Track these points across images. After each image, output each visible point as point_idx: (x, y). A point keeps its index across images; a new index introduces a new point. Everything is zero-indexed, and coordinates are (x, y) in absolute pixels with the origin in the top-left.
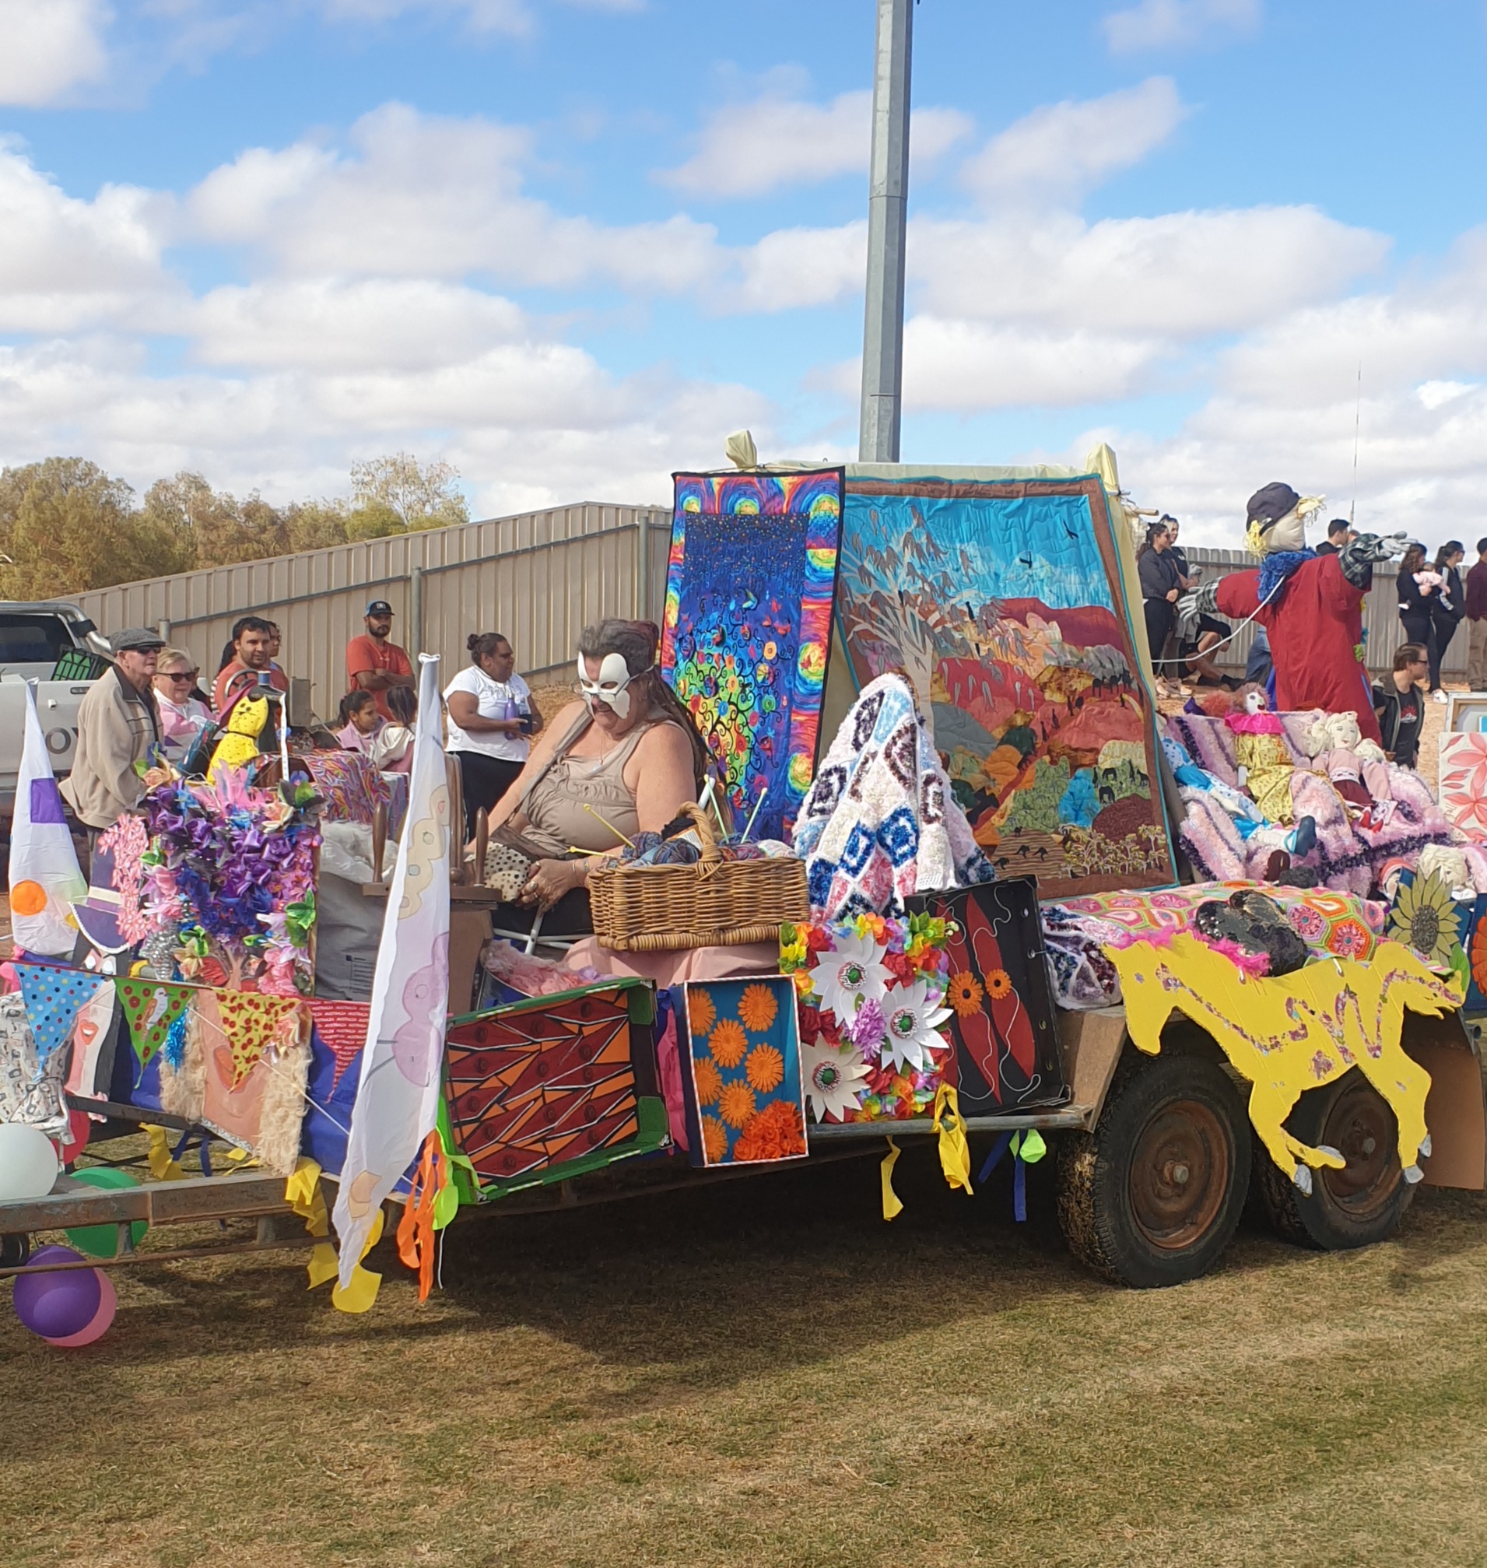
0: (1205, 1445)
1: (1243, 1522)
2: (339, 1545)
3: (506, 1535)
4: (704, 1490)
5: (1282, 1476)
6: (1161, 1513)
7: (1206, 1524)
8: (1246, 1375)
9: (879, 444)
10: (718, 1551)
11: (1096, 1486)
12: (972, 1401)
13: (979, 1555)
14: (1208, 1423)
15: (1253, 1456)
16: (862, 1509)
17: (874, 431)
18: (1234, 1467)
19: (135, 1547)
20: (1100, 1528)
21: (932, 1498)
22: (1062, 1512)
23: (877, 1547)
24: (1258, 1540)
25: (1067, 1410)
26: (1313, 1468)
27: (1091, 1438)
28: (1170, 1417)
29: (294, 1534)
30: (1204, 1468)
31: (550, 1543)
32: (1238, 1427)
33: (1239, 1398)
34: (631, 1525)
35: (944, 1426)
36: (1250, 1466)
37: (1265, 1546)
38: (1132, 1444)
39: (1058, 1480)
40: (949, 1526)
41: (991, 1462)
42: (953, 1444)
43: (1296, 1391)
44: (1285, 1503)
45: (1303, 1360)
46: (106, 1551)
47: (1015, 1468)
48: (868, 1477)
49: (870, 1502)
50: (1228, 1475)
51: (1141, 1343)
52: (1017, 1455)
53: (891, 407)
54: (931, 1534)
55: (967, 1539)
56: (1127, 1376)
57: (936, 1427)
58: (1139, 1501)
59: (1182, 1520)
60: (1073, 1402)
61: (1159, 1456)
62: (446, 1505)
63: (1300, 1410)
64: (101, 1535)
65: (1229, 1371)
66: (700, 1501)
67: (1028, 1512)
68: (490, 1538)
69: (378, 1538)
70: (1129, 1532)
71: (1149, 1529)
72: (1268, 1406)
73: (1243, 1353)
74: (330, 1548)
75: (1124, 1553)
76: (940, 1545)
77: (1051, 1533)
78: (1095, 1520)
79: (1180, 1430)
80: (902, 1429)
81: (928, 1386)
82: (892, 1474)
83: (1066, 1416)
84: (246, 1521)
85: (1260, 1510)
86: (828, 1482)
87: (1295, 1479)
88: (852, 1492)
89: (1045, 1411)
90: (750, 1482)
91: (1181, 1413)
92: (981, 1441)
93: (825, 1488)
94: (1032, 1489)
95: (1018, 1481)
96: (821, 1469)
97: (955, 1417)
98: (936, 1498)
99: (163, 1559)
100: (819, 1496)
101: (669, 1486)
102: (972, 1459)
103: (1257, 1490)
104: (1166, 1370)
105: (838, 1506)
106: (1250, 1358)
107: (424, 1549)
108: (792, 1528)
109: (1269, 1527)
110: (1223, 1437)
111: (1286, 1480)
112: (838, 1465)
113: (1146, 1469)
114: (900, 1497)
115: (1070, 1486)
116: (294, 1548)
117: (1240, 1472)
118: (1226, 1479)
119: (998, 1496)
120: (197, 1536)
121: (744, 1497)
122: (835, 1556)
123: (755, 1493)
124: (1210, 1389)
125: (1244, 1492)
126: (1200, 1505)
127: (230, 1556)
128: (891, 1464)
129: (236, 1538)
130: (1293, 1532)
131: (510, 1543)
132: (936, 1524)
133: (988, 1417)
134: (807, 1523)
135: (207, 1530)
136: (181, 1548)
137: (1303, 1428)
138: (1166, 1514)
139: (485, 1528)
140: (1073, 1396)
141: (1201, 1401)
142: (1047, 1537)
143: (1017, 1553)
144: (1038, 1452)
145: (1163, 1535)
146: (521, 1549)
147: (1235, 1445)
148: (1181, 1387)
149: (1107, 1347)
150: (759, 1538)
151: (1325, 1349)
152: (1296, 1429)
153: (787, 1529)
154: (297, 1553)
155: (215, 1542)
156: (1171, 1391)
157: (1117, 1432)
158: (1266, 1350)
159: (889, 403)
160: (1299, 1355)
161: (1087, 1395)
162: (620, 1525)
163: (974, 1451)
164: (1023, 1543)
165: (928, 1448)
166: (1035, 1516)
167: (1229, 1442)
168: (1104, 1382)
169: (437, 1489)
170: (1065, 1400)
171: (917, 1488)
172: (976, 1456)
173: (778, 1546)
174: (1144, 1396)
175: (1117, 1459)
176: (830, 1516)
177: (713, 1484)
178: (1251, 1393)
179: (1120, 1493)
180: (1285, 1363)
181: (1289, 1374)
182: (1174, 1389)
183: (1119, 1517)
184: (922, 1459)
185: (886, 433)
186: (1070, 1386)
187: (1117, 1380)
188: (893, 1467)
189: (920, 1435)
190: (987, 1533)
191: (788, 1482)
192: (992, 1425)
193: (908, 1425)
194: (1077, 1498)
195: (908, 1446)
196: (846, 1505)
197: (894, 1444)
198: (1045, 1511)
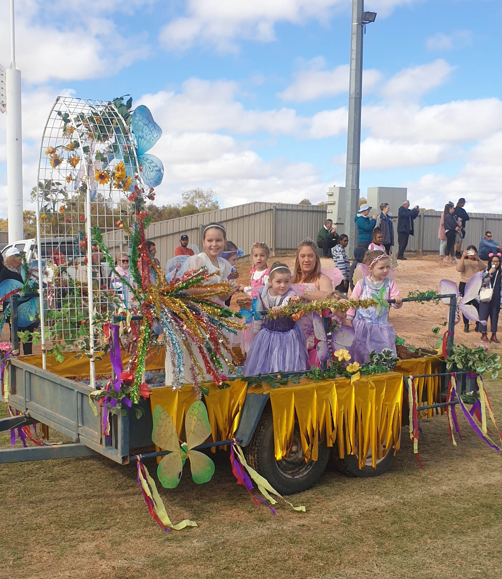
0: (456, 512)
1: (468, 538)
2: (168, 540)
3: (221, 537)
4: (286, 524)
5: (482, 523)
6: (440, 535)
7: (455, 539)
8: (471, 489)
10: (290, 544)
11: (418, 525)
12: (377, 497)
13: (378, 548)
14: (457, 505)
15: (472, 516)
16: (339, 532)
18: (465, 520)
19: (103, 539)
20: (419, 539)
21: (362, 528)
22: (406, 534)
23: (344, 544)
24: (473, 544)
25: (409, 501)
26: (493, 520)
27: (417, 510)
28: (444, 503)
29: (154, 536)
30: (455, 520)
31: (236, 540)
32: (467, 507)
33: (468, 497)
34: (262, 535)
35: (367, 505)
36: (471, 520)
37: (475, 546)
38: (431, 512)
39: (405, 523)
40: (368, 538)
41: (383, 517)
42: (370, 511)
43: (487, 495)
44: (482, 532)
45: (490, 485)
46: (94, 540)
47: (391, 519)
48: (341, 521)
49: (341, 530)
50: (464, 523)
51: (436, 479)
52: (392, 515)
54: (362, 540)
55: (374, 542)
56: (430, 489)
57: (365, 505)
58: (433, 530)
59: (447, 537)
60: (411, 498)
61: (440, 516)
62: (202, 527)
63: (489, 501)
64: (93, 534)
65: (465, 488)
66: (285, 528)
67: (395, 534)
68: (216, 538)
69: (180, 537)
70: (429, 541)
71: (436, 540)
72: (478, 500)
73: (470, 482)
74: (165, 541)
75: (427, 548)
76: (364, 544)
77: (402, 541)
78: (417, 537)
79: (447, 507)
80: (353, 506)
81: (362, 492)
82: (349, 520)
83: (409, 502)
84: (139, 531)
85: (474, 534)
86: (328, 523)
87: (486, 524)
88: (336, 526)
89: (402, 501)
90: (302, 522)
91: (448, 502)
92: (379, 510)
93: (326, 525)
94: (396, 526)
95: (392, 524)
96: (325, 518)
97: (371, 502)
98: (364, 529)
99: (112, 543)
100: (324, 527)
101: (275, 523)
102: (376, 516)
103: (474, 528)
104: (444, 487)
105: (331, 531)
106: (473, 484)
107: (195, 541)
109: (477, 540)
110: (462, 510)
111: (483, 525)
112: (331, 517)
113: (435, 520)
114: (352, 528)
115: (409, 526)
116: (154, 540)
117: (468, 522)
118: (463, 524)
119: (385, 528)
120: (123, 536)
121: (300, 527)
122: (329, 547)
123: (303, 526)
124: (458, 494)
125: (468, 528)
126: (453, 532)
127: (133, 543)
128: (349, 517)
129: (135, 537)
130: (485, 542)
131: (223, 540)
132: (363, 537)
133: (382, 502)
134: (320, 536)
135: (126, 534)
136: (118, 540)
137: (490, 507)
138: (442, 535)
139: (215, 535)
140: (411, 496)
141: (455, 498)
142: (401, 542)
143: (391, 547)
144: (399, 514)
145: (440, 542)
146: (226, 542)
147: (466, 512)
148: (449, 493)
149: (424, 480)
150: (304, 541)
151: (499, 481)
152: (488, 507)
153: (314, 538)
154: (155, 542)
155: (128, 538)
156: (445, 495)
157: (426, 508)
158: (478, 481)
160: (490, 483)
161: (416, 496)
162: (258, 535)
163: (377, 513)
164: (392, 544)
165: (361, 512)
166: (397, 535)
167: (464, 511)
168: (422, 491)
170: (408, 497)
171: (358, 525)
172: (378, 515)
173: (310, 543)
174: (436, 496)
176: (328, 534)
177: (289, 523)
178: (472, 495)
179: (426, 528)
180: (485, 485)
181: (486, 489)
182: (447, 494)
183: (426, 536)
184: (359, 516)
186: (411, 492)
187: (427, 491)
188: (349, 518)
189: (359, 508)
190: (381, 541)
191: (314, 522)
192: (383, 505)
193: (355, 504)
194: (412, 529)
195: (355, 511)
196: (333, 531)
197: (350, 511)
198: (401, 534)
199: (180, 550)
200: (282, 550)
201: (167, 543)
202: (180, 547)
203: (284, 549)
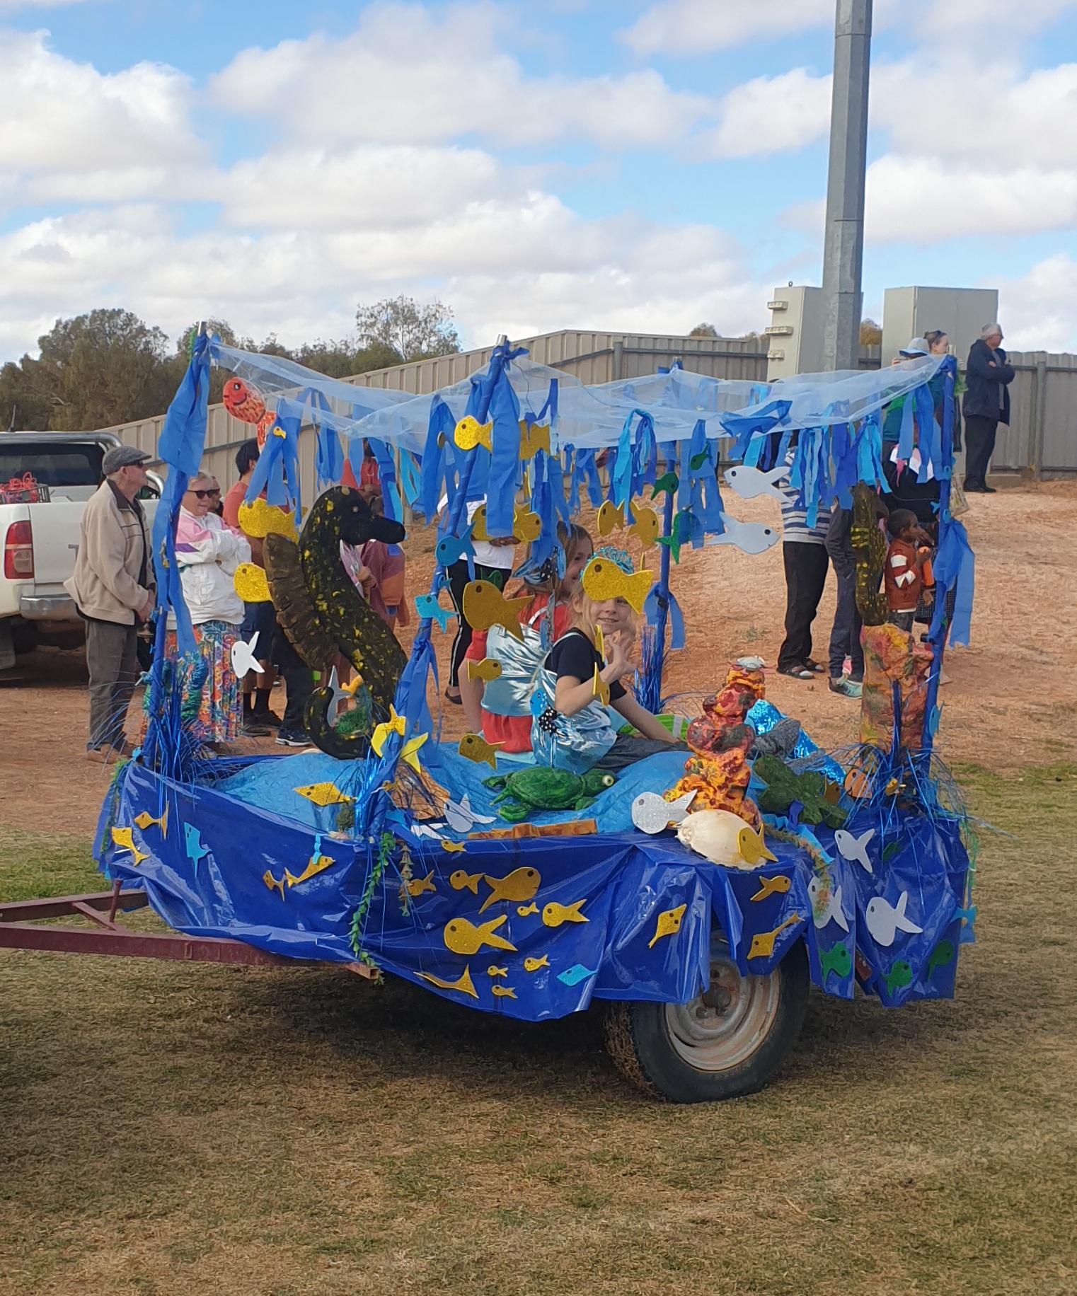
2: (326, 1249)
3: (474, 1247)
4: (656, 1217)
9: (843, 266)
10: (668, 1272)
11: (1032, 1229)
12: (913, 1149)
13: (916, 1287)
16: (806, 1241)
17: (838, 255)
20: (1035, 1267)
21: (873, 1234)
22: (998, 1251)
23: (819, 1275)
25: (1006, 1160)
27: (1029, 1186)
29: (287, 1237)
31: (513, 1257)
34: (588, 1245)
35: (885, 1169)
38: (1069, 1192)
39: (994, 1222)
40: (888, 1260)
41: (930, 1204)
42: (895, 1186)
46: (125, 1246)
47: (953, 1210)
48: (811, 1214)
49: (813, 1236)
52: (956, 1198)
53: (854, 231)
54: (870, 1266)
55: (905, 1272)
56: (1065, 1130)
57: (878, 1171)
60: (1012, 1152)
62: (421, 1218)
64: (121, 1231)
66: (652, 1226)
67: (965, 1250)
68: (460, 1249)
69: (360, 1244)
74: (317, 1252)
76: (879, 1277)
77: (986, 1270)
78: (1030, 1260)
80: (845, 1171)
81: (871, 1133)
82: (834, 1210)
83: (1004, 1165)
84: (246, 1224)
86: (772, 1215)
88: (796, 1225)
89: (984, 1160)
90: (700, 1212)
92: (921, 1185)
93: (770, 1221)
94: (970, 1230)
95: (955, 1222)
96: (766, 1204)
97: (896, 1162)
98: (876, 1234)
99: (173, 1254)
100: (764, 1227)
101: (623, 1212)
102: (912, 1201)
105: (781, 1237)
107: (401, 1255)
108: (738, 1255)
112: (783, 1201)
114: (842, 1232)
115: (1006, 1228)
116: (287, 1250)
119: (936, 1234)
120: (203, 1236)
121: (694, 1225)
122: (778, 1282)
123: (704, 1222)
127: (231, 1254)
128: (834, 1202)
129: (236, 1239)
131: (478, 1253)
132: (875, 1257)
133: (928, 1163)
134: (751, 1251)
135: (211, 1231)
136: (189, 1245)
139: (455, 1240)
140: (1013, 1147)
142: (985, 1274)
143: (954, 1286)
144: (977, 1196)
146: (487, 1261)
149: (1046, 1104)
150: (707, 1262)
153: (733, 1255)
154: (289, 1254)
155: (220, 1242)
157: (1054, 1181)
159: (852, 227)
161: (1026, 1146)
162: (577, 1243)
163: (914, 1194)
164: (959, 1278)
165: (869, 1188)
166: (971, 1254)
168: (1043, 1135)
169: (413, 1204)
170: (1001, 1149)
171: (859, 1224)
172: (915, 1198)
173: (724, 1270)
175: (1054, 1205)
176: (774, 1245)
177: (664, 1212)
179: (1055, 1236)
183: (1054, 1258)
184: (863, 1199)
185: (849, 256)
186: (1010, 1138)
187: (1056, 1134)
188: (836, 1205)
189: (863, 1177)
190: (925, 1268)
191: (735, 1214)
192: (932, 1171)
193: (852, 1168)
194: (1013, 1239)
195: (850, 1187)
196: (790, 1238)
197: (837, 1185)
198: (982, 1250)
199: (361, 1279)
200: (644, 1285)
201: (324, 1259)
202: (362, 1269)
203: (650, 1284)
